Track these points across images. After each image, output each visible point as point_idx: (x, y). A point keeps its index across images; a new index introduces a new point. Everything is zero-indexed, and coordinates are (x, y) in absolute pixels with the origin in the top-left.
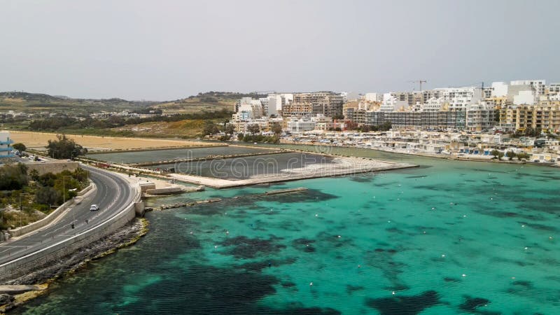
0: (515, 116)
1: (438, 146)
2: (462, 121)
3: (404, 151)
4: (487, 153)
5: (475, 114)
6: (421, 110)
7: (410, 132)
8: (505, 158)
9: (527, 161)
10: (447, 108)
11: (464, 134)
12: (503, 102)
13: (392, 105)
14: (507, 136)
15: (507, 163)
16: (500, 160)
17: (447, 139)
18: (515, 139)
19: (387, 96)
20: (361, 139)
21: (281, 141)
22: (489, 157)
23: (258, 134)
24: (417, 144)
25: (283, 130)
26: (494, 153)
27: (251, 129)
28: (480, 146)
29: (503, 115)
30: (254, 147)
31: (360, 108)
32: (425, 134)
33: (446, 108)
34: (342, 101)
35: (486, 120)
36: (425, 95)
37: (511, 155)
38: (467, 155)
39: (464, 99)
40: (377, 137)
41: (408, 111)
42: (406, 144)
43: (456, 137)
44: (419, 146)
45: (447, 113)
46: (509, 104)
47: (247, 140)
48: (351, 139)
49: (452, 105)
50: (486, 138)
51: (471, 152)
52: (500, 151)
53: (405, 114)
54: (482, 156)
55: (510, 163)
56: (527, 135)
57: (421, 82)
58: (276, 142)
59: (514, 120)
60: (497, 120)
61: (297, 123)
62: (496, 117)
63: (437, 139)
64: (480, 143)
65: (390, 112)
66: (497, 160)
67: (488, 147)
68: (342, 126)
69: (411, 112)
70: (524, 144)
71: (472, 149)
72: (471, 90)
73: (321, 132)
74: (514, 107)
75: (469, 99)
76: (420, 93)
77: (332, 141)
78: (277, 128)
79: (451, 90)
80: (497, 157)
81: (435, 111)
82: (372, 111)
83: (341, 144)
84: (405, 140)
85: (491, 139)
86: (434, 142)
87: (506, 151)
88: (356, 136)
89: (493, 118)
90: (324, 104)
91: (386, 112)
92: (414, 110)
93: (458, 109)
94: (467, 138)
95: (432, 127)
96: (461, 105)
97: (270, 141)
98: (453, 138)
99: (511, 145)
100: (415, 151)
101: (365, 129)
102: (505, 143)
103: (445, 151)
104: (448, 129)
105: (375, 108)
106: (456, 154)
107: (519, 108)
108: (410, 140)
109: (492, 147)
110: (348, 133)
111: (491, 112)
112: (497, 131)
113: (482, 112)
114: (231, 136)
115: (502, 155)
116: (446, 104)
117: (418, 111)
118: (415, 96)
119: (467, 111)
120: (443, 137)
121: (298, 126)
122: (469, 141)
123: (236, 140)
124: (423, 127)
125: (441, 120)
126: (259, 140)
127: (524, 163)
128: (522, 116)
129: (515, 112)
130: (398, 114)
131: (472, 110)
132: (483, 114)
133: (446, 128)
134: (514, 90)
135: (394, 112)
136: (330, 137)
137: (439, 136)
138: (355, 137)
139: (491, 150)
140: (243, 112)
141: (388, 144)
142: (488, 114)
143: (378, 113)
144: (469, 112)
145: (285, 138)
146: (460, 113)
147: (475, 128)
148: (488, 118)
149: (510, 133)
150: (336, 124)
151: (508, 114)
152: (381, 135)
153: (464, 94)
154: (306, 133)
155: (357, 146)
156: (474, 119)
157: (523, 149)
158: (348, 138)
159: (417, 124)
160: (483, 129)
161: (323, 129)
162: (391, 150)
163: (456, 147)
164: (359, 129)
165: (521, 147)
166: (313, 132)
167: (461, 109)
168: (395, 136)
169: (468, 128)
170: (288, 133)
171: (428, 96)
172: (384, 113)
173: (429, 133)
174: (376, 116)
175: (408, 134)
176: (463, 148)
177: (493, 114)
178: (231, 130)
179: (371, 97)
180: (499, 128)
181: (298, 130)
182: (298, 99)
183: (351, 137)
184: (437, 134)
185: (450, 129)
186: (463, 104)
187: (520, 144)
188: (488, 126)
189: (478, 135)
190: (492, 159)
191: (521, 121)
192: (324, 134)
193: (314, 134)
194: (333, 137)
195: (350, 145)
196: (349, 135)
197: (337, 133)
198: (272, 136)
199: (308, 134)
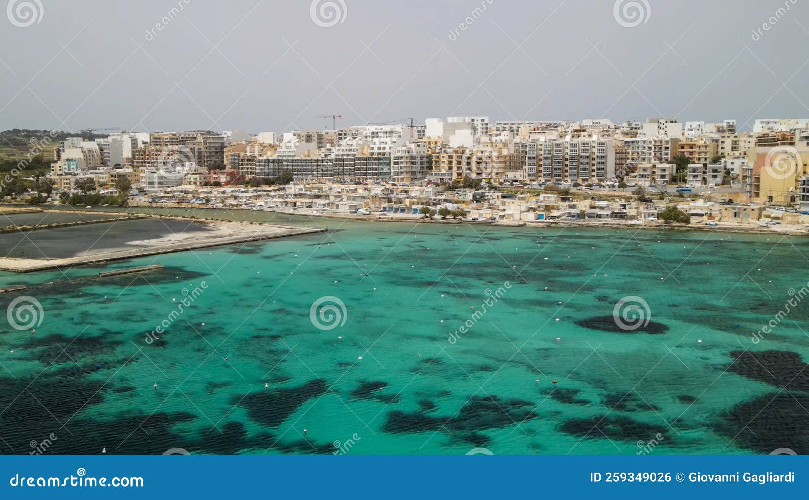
0: (451, 162)
1: (354, 203)
2: (386, 170)
3: (309, 212)
4: (415, 211)
5: (402, 160)
6: (333, 156)
7: (318, 185)
8: (438, 217)
9: (463, 219)
10: (367, 151)
11: (388, 186)
12: (439, 145)
13: (293, 149)
14: (441, 188)
15: (440, 223)
16: (431, 219)
17: (365, 193)
18: (450, 192)
19: (288, 137)
20: (251, 197)
21: (131, 202)
22: (418, 216)
23: (92, 193)
24: (327, 201)
25: (133, 186)
26: (424, 211)
27: (80, 185)
28: (407, 202)
29: (436, 162)
30: (88, 211)
31: (248, 154)
32: (337, 187)
33: (366, 153)
34: (223, 144)
35: (417, 168)
36: (340, 135)
37: (445, 212)
38: (391, 215)
39: (388, 140)
40: (272, 194)
41: (315, 157)
42: (312, 202)
43: (378, 190)
44: (328, 205)
45: (366, 159)
46: (445, 146)
47: (76, 202)
48: (235, 198)
49: (373, 148)
50: (415, 192)
51: (397, 210)
52: (432, 208)
53: (311, 161)
54: (410, 215)
55: (444, 223)
56: (465, 187)
57: (334, 117)
58: (123, 205)
59: (450, 168)
60: (430, 168)
61: (155, 175)
62: (428, 164)
63: (354, 195)
64: (408, 198)
65: (290, 158)
66: (428, 220)
67: (418, 203)
68: (223, 179)
69: (320, 158)
70: (461, 198)
71: (397, 206)
72: (399, 128)
73: (191, 188)
74: (450, 151)
75: (395, 140)
76: (332, 132)
77: (208, 201)
78: (124, 184)
79: (373, 128)
80: (428, 215)
81: (351, 157)
82: (265, 157)
83: (220, 205)
84: (310, 197)
85: (422, 193)
86: (349, 198)
87: (438, 207)
88: (242, 192)
89: (425, 165)
90: (196, 147)
91: (284, 158)
92: (323, 155)
93: (380, 153)
94: (392, 191)
95: (347, 178)
96: (384, 148)
97: (112, 203)
98: (373, 193)
99: (446, 200)
100: (323, 210)
101: (256, 183)
102: (439, 197)
103: (362, 210)
104: (368, 180)
105: (269, 153)
106: (377, 214)
107: (456, 152)
108: (318, 197)
109: (422, 203)
110: (232, 189)
111: (422, 157)
112: (430, 183)
113: (412, 157)
114: (48, 197)
115: (434, 213)
116: (366, 147)
117: (329, 157)
118: (326, 137)
119: (392, 156)
120: (361, 191)
121: (156, 180)
122: (394, 197)
123: (56, 202)
124: (336, 178)
125: (360, 169)
126: (96, 201)
127: (461, 222)
128: (459, 163)
129: (451, 157)
130: (302, 161)
131: (399, 154)
132: (412, 160)
133: (366, 179)
134: (450, 129)
135: (295, 158)
136: (205, 195)
137: (356, 190)
138: (241, 195)
139: (420, 206)
140: (68, 160)
141: (287, 203)
142: (418, 160)
143: (274, 160)
144: (396, 157)
145: (137, 198)
146: (383, 159)
147: (403, 179)
148: (418, 165)
149: (444, 184)
150: (214, 177)
151: (443, 160)
152: (278, 190)
153: (389, 134)
154: (169, 189)
155: (244, 206)
156: (401, 167)
157: (459, 205)
158: (231, 196)
159: (327, 175)
160: (412, 179)
161: (195, 183)
162: (291, 211)
163: (377, 204)
164: (247, 184)
165: (457, 202)
166: (179, 188)
167: (384, 154)
168: (297, 192)
169: (394, 180)
170: (142, 191)
171: (343, 136)
172: (283, 161)
173: (343, 186)
174: (271, 165)
175: (315, 188)
176: (385, 204)
177: (425, 160)
178: (48, 188)
179: (266, 138)
180: (433, 178)
181: (156, 185)
182: (157, 141)
183: (235, 194)
184: (353, 187)
185: (371, 180)
186: (387, 147)
187: (456, 199)
188: (419, 176)
189: (406, 188)
190: (421, 218)
191: (458, 168)
192: (196, 191)
193: (181, 192)
194: (209, 196)
195: (234, 205)
196: (232, 192)
197: (215, 189)
198: (116, 195)
199: (171, 191)
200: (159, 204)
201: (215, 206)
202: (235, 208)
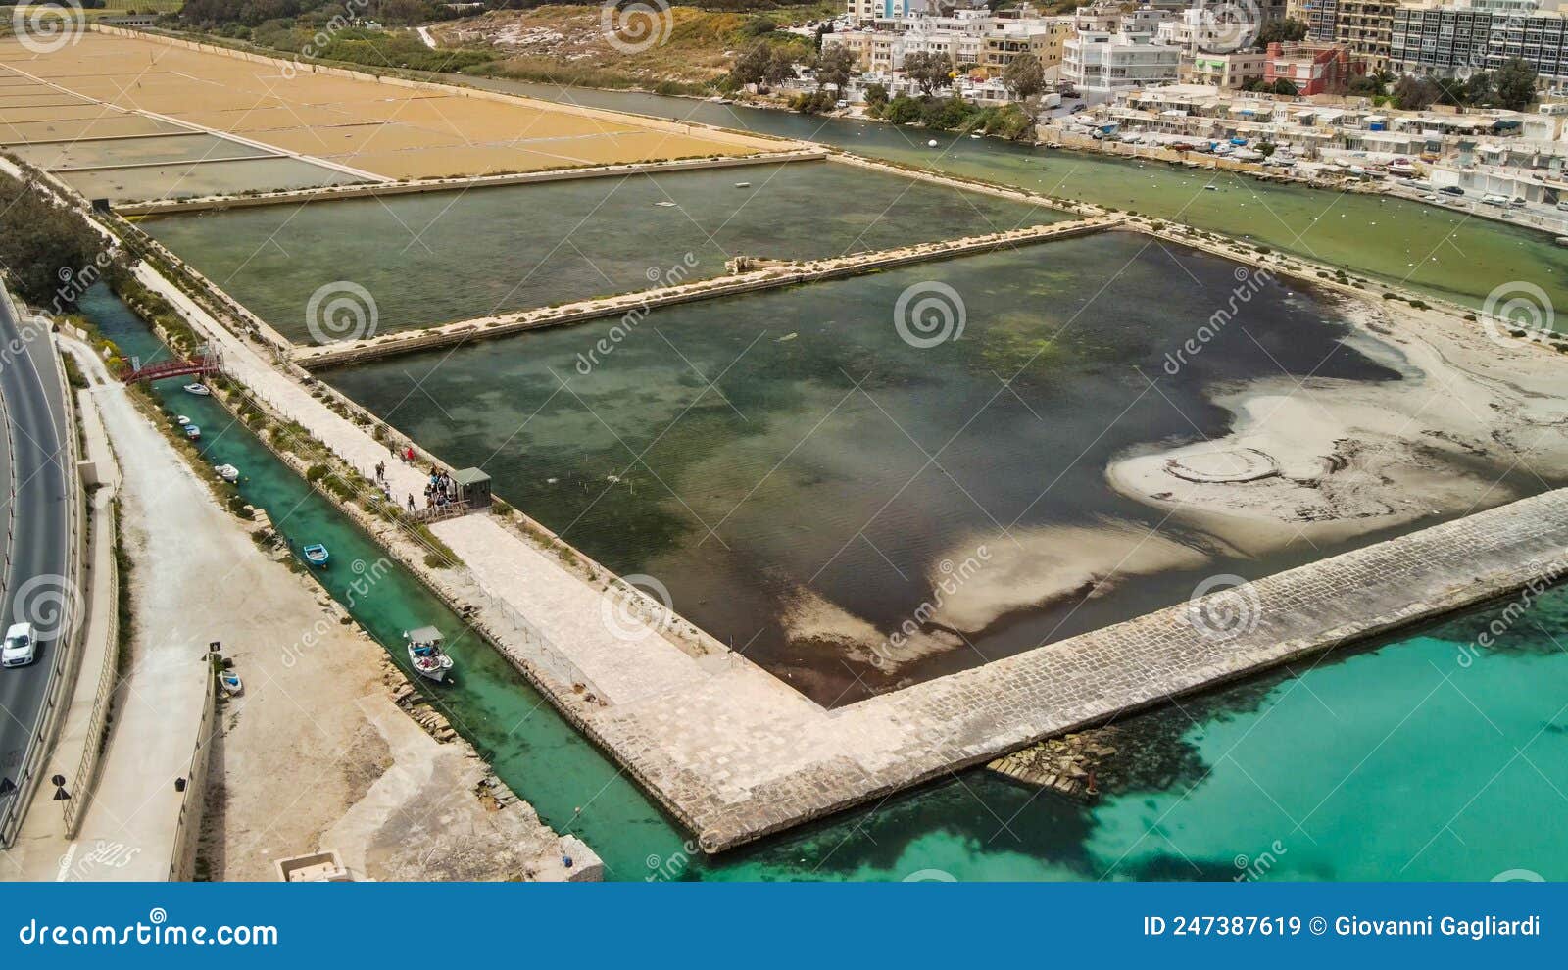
20: (1400, 148)
21: (1046, 134)
58: (1024, 137)
61: (1104, 48)
68: (1303, 73)
73: (1207, 96)
77: (1264, 146)
78: (1023, 71)
83: (1308, 169)
88: (1375, 127)
101: (1412, 98)
110: (1337, 114)
114: (838, 95)
123: (858, 112)
126: (950, 122)
136: (1254, 128)
150: (1275, 63)
154: (1147, 95)
158: (1339, 137)
161: (1217, 80)
166: (1173, 92)
170: (1069, 94)
181: (1106, 77)
183: (1350, 131)
192: (1225, 110)
193: (1180, 107)
194: (1266, 128)
195: (1357, 175)
196: (1338, 121)
197: (1280, 105)
198: (1003, 103)
199: (1150, 103)
200: (1121, 148)
201: (1292, 173)
202: (1359, 187)
